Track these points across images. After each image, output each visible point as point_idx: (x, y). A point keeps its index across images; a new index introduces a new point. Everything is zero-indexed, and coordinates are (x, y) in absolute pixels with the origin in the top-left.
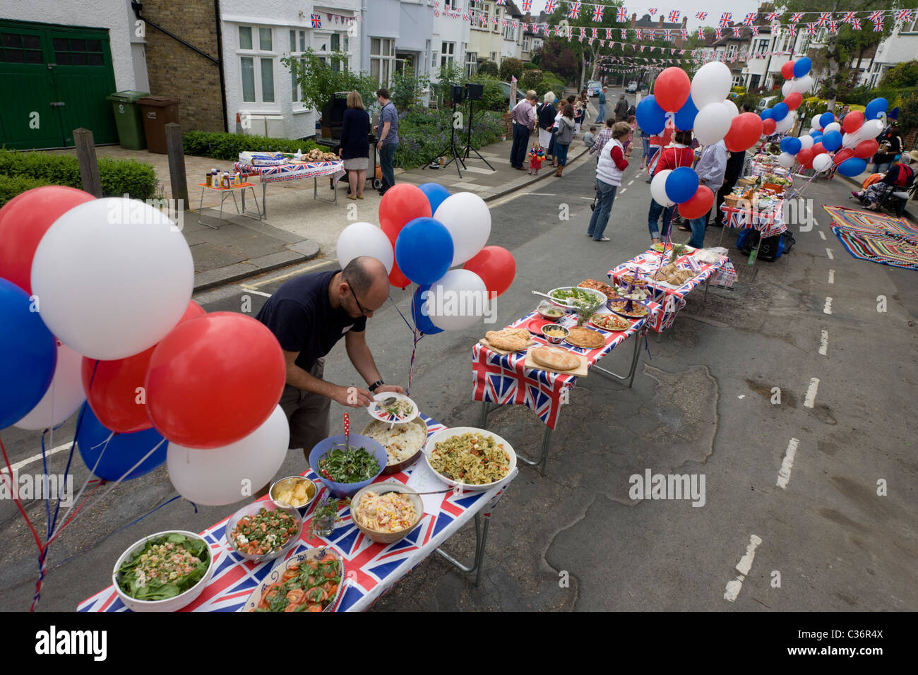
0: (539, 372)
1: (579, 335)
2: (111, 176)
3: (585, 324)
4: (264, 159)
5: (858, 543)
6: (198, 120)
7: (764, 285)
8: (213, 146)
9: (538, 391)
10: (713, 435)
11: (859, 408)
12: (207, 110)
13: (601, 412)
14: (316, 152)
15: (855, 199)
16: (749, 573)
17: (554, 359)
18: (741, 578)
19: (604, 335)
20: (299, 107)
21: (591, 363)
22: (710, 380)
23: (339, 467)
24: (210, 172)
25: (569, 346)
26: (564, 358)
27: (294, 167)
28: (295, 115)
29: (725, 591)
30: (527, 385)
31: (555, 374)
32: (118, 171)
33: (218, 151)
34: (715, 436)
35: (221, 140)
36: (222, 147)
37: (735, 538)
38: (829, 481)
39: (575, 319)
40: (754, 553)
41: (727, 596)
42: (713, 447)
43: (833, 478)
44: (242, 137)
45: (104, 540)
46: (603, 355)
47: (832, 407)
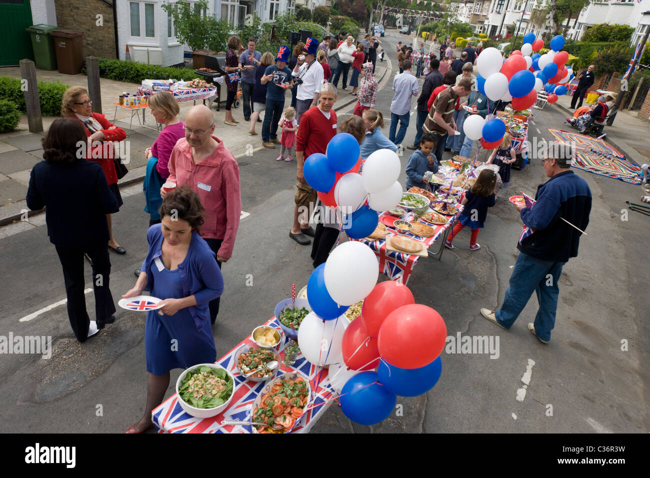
0: (397, 254)
1: (417, 227)
2: (44, 95)
3: (419, 220)
4: (161, 86)
5: (592, 363)
6: (95, 48)
7: (516, 187)
8: (109, 70)
9: (394, 265)
10: (497, 293)
11: (586, 274)
12: (102, 41)
13: (423, 277)
14: (198, 81)
15: (568, 124)
16: (529, 384)
17: (406, 245)
18: (525, 387)
19: (432, 227)
20: (174, 41)
21: (428, 247)
22: (490, 255)
23: (293, 321)
24: (122, 95)
25: (411, 235)
26: (413, 244)
27: (183, 92)
28: (169, 47)
29: (517, 395)
30: (386, 261)
31: (407, 255)
32: (48, 90)
33: (114, 74)
34: (498, 294)
35: (116, 65)
36: (117, 71)
37: (518, 361)
38: (572, 324)
39: (411, 215)
40: (531, 371)
41: (518, 398)
42: (497, 301)
43: (574, 321)
44: (132, 64)
45: (108, 368)
46: (434, 241)
47: (568, 274)
